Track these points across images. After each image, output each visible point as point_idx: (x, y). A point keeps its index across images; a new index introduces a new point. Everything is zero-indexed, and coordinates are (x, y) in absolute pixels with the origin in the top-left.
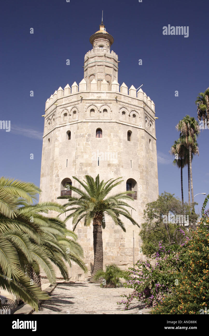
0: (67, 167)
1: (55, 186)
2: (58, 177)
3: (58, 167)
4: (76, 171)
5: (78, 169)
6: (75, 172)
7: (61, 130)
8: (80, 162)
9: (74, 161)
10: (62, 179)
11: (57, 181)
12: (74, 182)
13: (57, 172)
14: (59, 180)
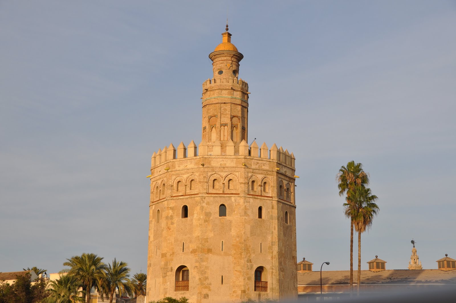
0: (261, 252)
1: (247, 274)
2: (251, 262)
3: (250, 250)
4: (273, 260)
5: (275, 258)
7: (251, 202)
8: (277, 251)
10: (255, 267)
11: (249, 267)
12: (271, 273)
13: (249, 256)
14: (252, 267)
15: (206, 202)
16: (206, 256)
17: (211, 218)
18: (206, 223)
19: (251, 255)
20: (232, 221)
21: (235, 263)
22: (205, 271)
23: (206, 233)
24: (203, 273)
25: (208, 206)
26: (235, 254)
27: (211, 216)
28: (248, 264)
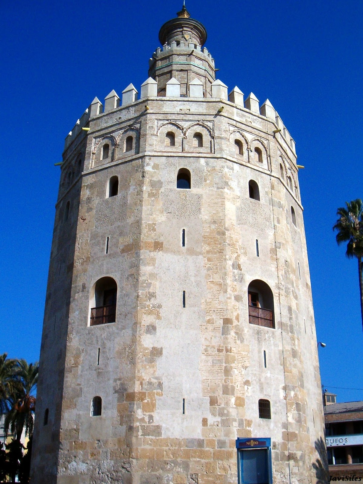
0: (258, 256)
1: (234, 290)
2: (241, 270)
3: (238, 249)
4: (280, 273)
5: (282, 270)
6: (277, 274)
8: (286, 259)
9: (274, 251)
10: (249, 279)
11: (237, 278)
12: (277, 295)
13: (237, 259)
15: (153, 165)
16: (152, 254)
17: (162, 190)
18: (153, 199)
19: (238, 256)
20: (202, 195)
21: (209, 269)
22: (149, 281)
23: (151, 215)
24: (145, 285)
25: (156, 171)
26: (208, 252)
27: (161, 187)
28: (236, 271)
